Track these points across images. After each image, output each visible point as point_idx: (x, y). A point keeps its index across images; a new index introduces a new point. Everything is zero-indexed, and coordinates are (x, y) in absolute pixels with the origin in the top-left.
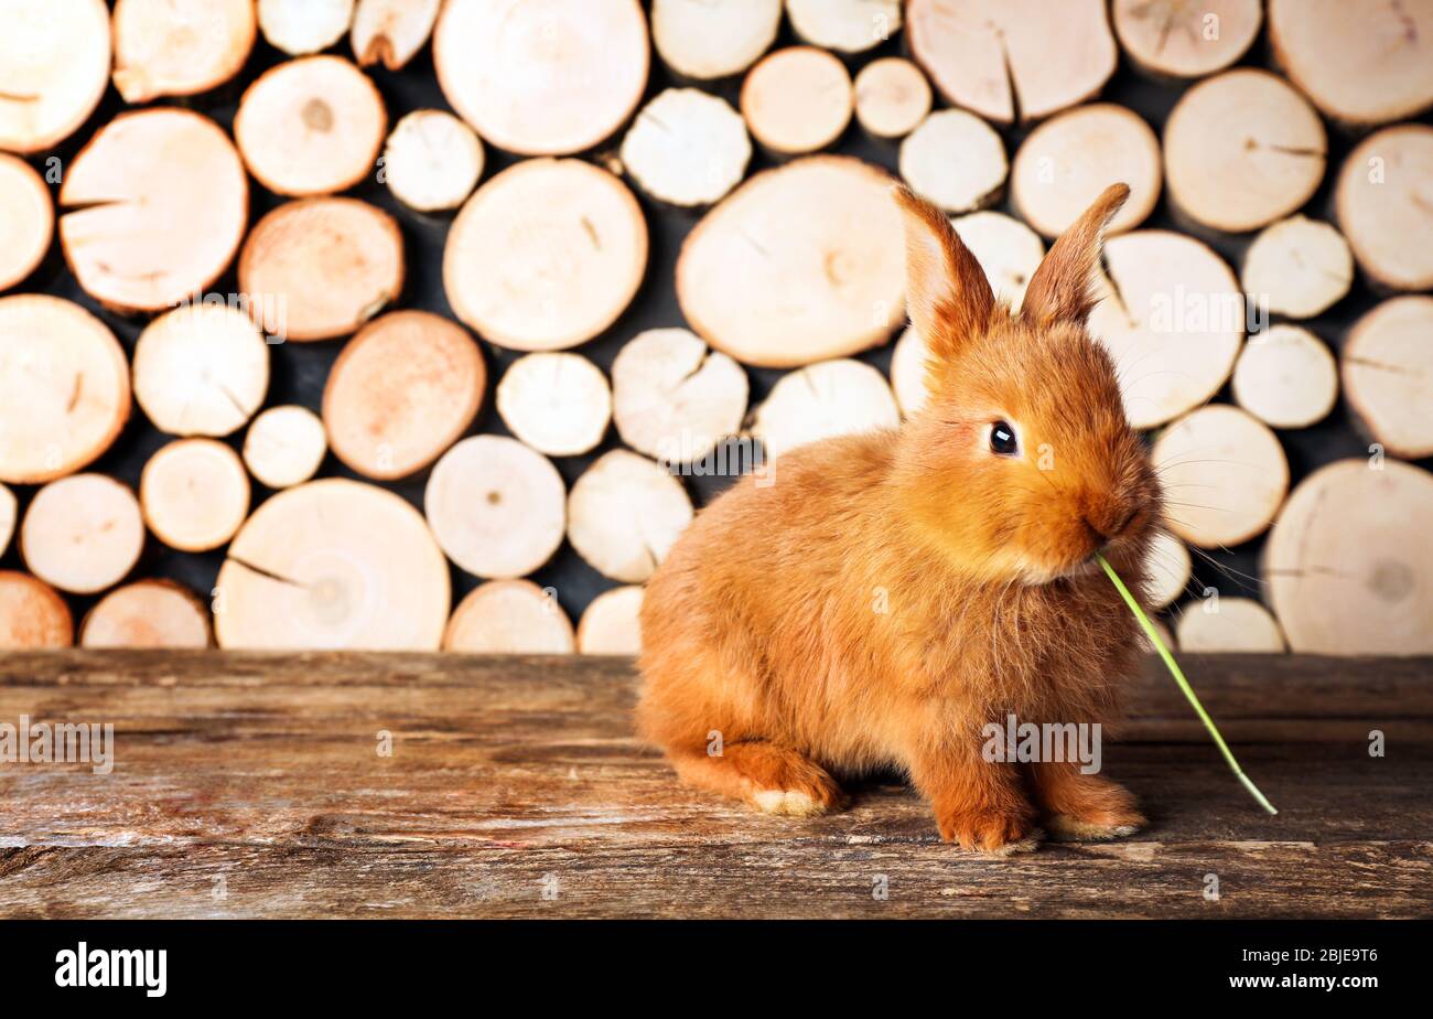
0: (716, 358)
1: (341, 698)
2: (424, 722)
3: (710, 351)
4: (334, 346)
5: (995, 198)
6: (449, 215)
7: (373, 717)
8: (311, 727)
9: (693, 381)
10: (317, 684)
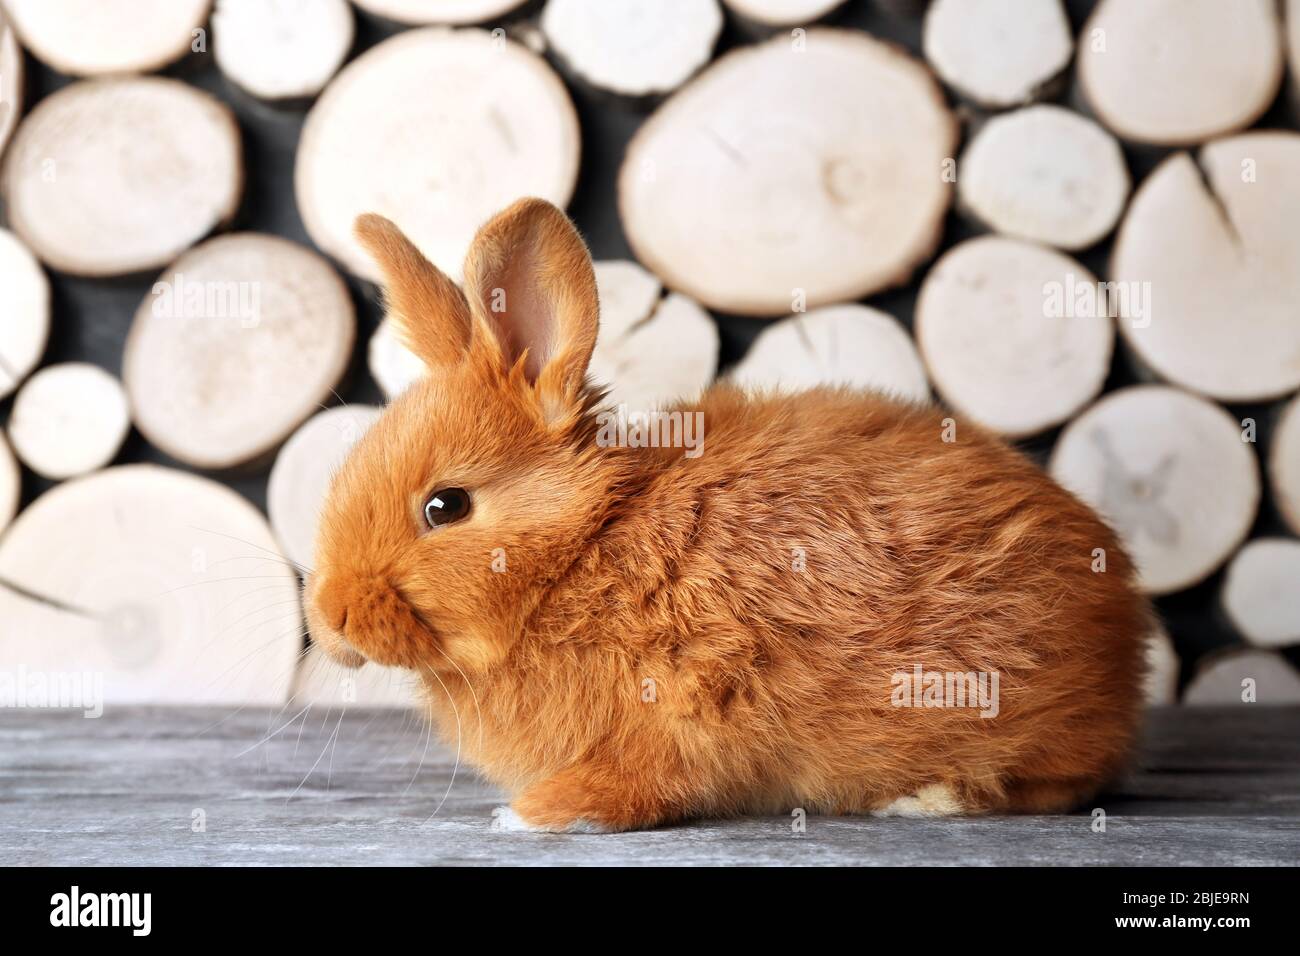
0: (674, 304)
1: (164, 752)
2: (289, 778)
3: (665, 293)
4: (139, 283)
5: (1054, 89)
6: (302, 105)
7: (213, 774)
8: (124, 785)
9: (645, 333)
10: (125, 737)
